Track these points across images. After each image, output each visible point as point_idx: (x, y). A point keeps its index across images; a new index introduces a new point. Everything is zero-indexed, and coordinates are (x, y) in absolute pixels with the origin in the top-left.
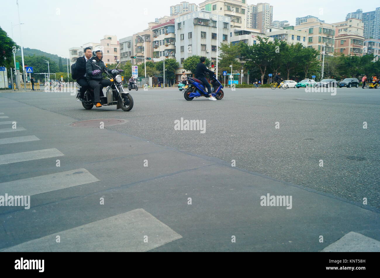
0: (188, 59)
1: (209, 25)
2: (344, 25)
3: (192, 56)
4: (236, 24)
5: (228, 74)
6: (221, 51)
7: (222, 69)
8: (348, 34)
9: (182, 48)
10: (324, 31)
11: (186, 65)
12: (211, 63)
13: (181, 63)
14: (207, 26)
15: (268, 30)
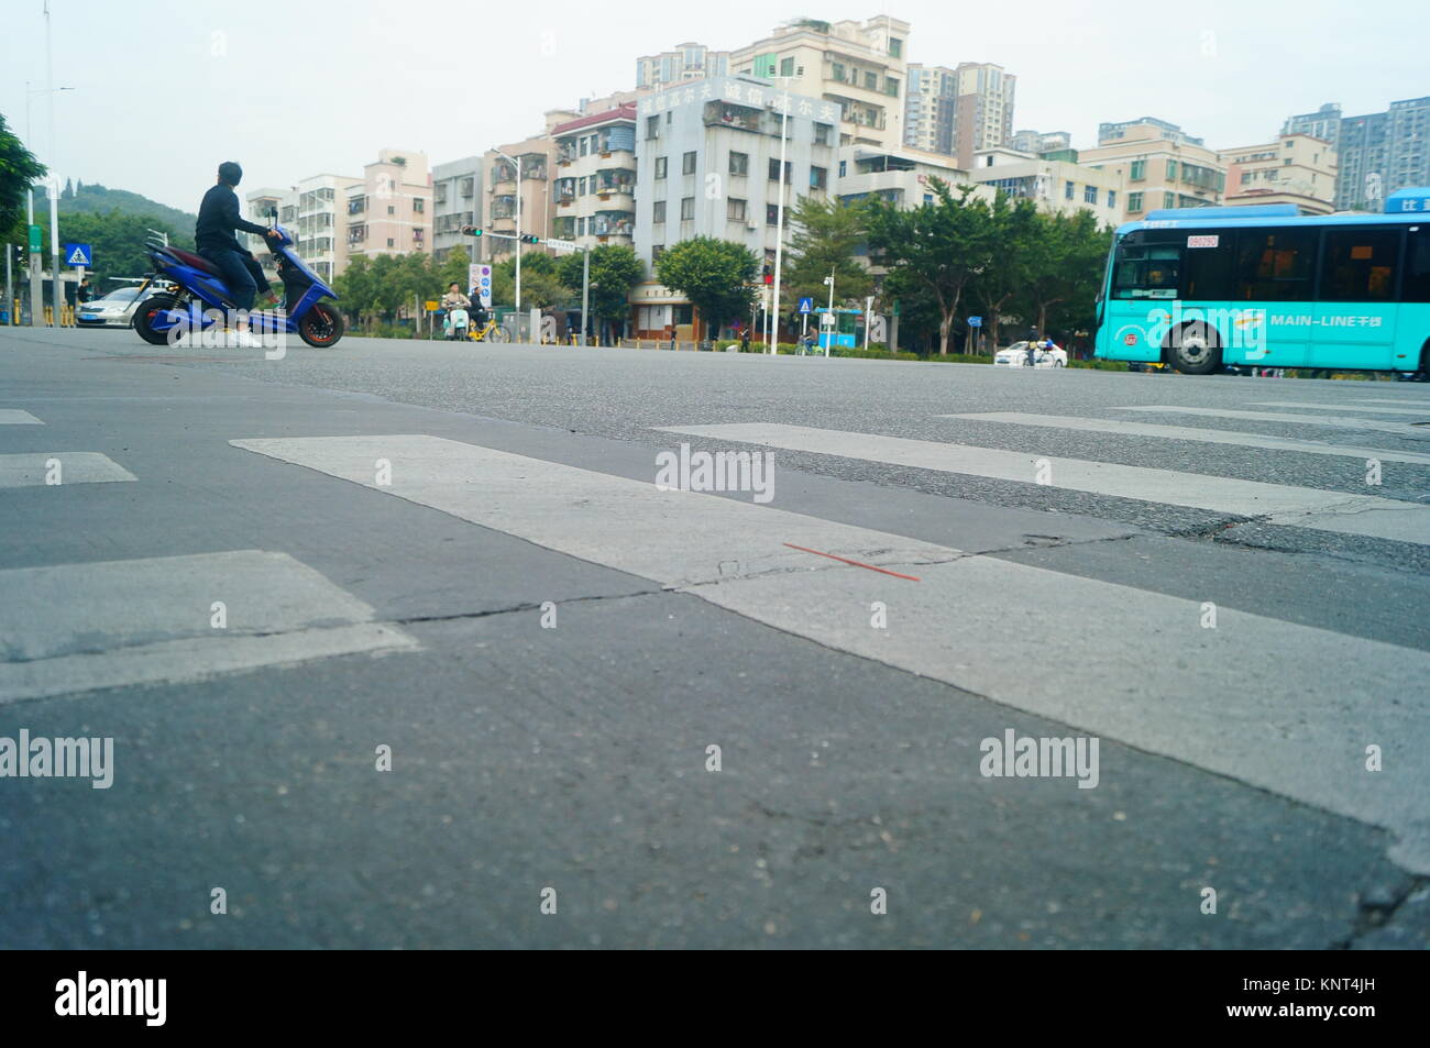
0: (676, 250)
1: (761, 128)
2: (1265, 157)
3: (690, 238)
4: (865, 132)
5: (818, 309)
6: (799, 223)
7: (797, 290)
8: (1277, 189)
9: (660, 207)
10: (1184, 173)
11: (667, 269)
12: (761, 268)
13: (653, 265)
14: (752, 130)
15: (982, 161)
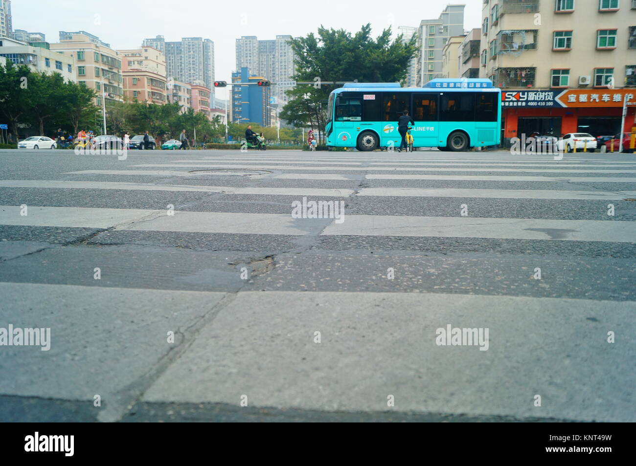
2: (137, 55)
8: (143, 69)
10: (103, 59)
